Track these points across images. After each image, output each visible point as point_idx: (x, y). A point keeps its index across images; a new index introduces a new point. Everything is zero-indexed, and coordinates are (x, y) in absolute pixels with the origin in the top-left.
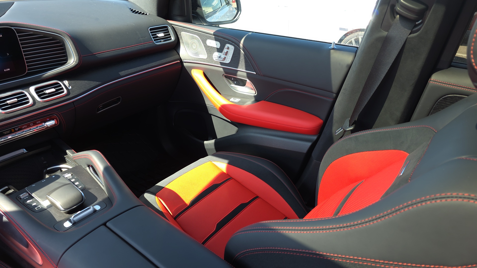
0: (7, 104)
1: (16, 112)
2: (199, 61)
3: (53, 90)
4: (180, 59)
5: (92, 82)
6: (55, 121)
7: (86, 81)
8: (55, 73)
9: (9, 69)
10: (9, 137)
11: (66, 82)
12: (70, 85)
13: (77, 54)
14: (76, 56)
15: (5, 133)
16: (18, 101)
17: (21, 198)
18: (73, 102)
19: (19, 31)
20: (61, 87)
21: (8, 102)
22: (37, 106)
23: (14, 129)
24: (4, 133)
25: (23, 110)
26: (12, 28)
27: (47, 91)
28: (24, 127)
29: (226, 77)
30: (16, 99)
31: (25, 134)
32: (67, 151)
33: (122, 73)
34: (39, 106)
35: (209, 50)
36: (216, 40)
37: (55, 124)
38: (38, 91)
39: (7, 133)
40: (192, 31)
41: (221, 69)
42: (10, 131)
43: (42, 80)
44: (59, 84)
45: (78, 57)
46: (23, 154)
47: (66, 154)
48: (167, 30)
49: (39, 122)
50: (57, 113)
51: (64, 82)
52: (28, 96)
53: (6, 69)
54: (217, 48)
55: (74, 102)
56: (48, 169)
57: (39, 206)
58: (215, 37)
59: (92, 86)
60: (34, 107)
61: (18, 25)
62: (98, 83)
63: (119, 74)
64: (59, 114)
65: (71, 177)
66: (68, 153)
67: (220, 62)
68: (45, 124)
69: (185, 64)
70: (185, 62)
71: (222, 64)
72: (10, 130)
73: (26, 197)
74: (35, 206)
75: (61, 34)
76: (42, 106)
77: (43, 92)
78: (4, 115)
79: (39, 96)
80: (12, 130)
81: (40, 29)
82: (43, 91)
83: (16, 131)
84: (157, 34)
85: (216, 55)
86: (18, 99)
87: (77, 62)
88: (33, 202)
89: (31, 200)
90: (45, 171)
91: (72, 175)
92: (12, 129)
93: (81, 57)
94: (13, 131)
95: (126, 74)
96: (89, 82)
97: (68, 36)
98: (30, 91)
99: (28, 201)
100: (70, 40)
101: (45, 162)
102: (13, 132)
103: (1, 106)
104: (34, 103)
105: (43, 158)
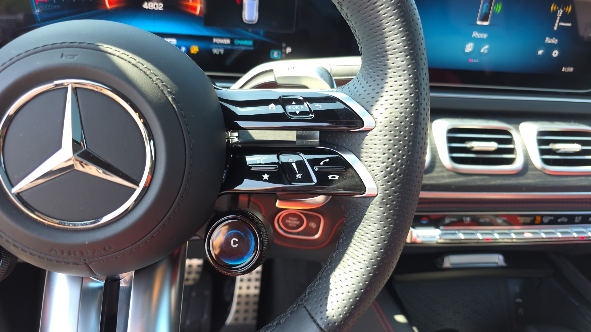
0: (557, 152)
9: (571, 69)
15: (521, 220)
21: (559, 146)
23: (542, 216)
28: (562, 219)
30: (577, 146)
39: (525, 222)
46: (496, 266)
53: (567, 66)
72: (534, 216)
83: (542, 223)
101: (519, 300)
102: (537, 222)
103: (541, 152)
105: (517, 289)
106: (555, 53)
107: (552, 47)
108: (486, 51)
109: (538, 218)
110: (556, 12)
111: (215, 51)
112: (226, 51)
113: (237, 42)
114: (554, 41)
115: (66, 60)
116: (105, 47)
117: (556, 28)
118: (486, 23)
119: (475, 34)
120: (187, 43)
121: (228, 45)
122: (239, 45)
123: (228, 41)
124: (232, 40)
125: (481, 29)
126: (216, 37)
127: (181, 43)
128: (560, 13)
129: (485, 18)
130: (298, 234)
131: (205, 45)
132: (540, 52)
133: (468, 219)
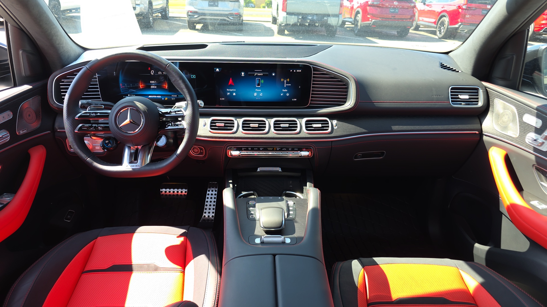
0: (280, 127)
2: (505, 139)
3: (320, 125)
4: (481, 131)
5: (359, 128)
6: (309, 153)
7: (353, 126)
8: (329, 111)
9: (296, 100)
10: (270, 154)
11: (335, 122)
12: (336, 125)
13: (355, 99)
14: (354, 100)
15: (269, 149)
16: (289, 127)
17: (249, 204)
18: (332, 141)
19: (315, 69)
20: (328, 125)
21: (281, 125)
22: (300, 136)
25: (289, 135)
26: (311, 66)
27: (314, 126)
28: (284, 149)
29: (537, 169)
30: (288, 125)
31: (282, 155)
32: (308, 183)
33: (395, 128)
34: (302, 136)
35: (525, 128)
36: (538, 116)
37: (308, 156)
38: (308, 123)
39: (271, 149)
40: (509, 100)
41: (533, 157)
43: (316, 114)
44: (328, 121)
45: (355, 101)
46: (278, 171)
47: (306, 185)
48: (477, 92)
49: (297, 149)
50: (314, 146)
51: (334, 121)
52: (299, 125)
53: (294, 98)
54: (536, 128)
56: (287, 192)
57: (254, 216)
58: (537, 113)
59: (357, 132)
60: (298, 135)
61: (317, 65)
62: (364, 130)
63: (392, 128)
64: (316, 148)
65: (292, 205)
67: (534, 147)
68: (300, 152)
69: (485, 138)
70: (486, 135)
71: (535, 150)
72: (273, 148)
73: (252, 204)
74: (252, 214)
75: (348, 77)
76: (304, 136)
78: (274, 135)
79: (306, 127)
80: (274, 148)
81: (333, 70)
82: (311, 124)
83: (276, 150)
84: (459, 95)
85: (531, 136)
86: (290, 125)
87: (353, 106)
88: (253, 210)
89: (253, 208)
90: (284, 192)
91: (294, 204)
92: (275, 147)
93: (358, 102)
95: (399, 129)
96: (356, 127)
97: (355, 80)
98: (302, 122)
99: (251, 208)
100: (354, 84)
101: (291, 186)
102: (274, 150)
103: (275, 127)
104: (299, 132)
105: (291, 182)
106: (288, 95)
107: (286, 93)
108: (262, 95)
109: (275, 149)
110: (284, 81)
111: (172, 99)
112: (175, 98)
113: (179, 96)
114: (286, 90)
115: (128, 104)
116: (135, 102)
117: (285, 86)
118: (260, 86)
119: (256, 90)
120: (164, 97)
121: (176, 97)
122: (180, 97)
123: (176, 96)
124: (177, 95)
125: (258, 88)
126: (173, 95)
127: (162, 97)
128: (285, 81)
129: (259, 85)
130: (198, 154)
131: (169, 97)
132: (282, 95)
133: (250, 148)
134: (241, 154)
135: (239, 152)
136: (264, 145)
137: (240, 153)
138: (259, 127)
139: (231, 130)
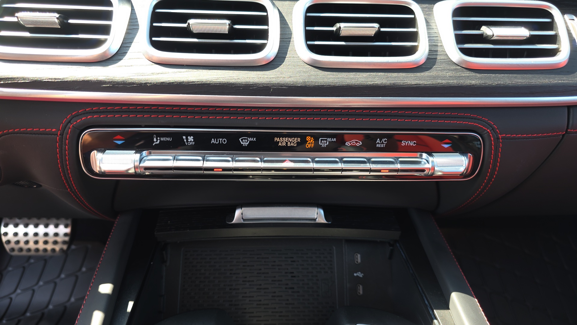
1: (352, 75)
3: (523, 32)
10: (288, 164)
11: (574, 22)
15: (282, 142)
16: (379, 36)
18: (570, 107)
20: (553, 32)
21: (343, 27)
22: (435, 78)
23: (317, 137)
24: (278, 140)
25: (380, 74)
31: (342, 170)
32: (455, 297)
34: (444, 78)
37: (463, 175)
39: (289, 144)
42: (299, 140)
44: (550, 16)
47: (445, 305)
49: (412, 144)
52: (421, 28)
55: (571, 110)
60: (422, 74)
64: (498, 138)
66: (454, 303)
68: (431, 159)
72: (304, 137)
76: (453, 82)
77: (479, 29)
78: (307, 72)
79: (460, 39)
80: (308, 138)
82: (482, 25)
83: (318, 149)
86: (382, 29)
92: (311, 135)
94: (309, 146)
103: (309, 36)
104: (428, 59)
105: (359, 258)
133: (191, 139)
134: (146, 168)
135: (138, 156)
136: (257, 125)
137: (141, 160)
138: (233, 33)
139: (95, 44)
